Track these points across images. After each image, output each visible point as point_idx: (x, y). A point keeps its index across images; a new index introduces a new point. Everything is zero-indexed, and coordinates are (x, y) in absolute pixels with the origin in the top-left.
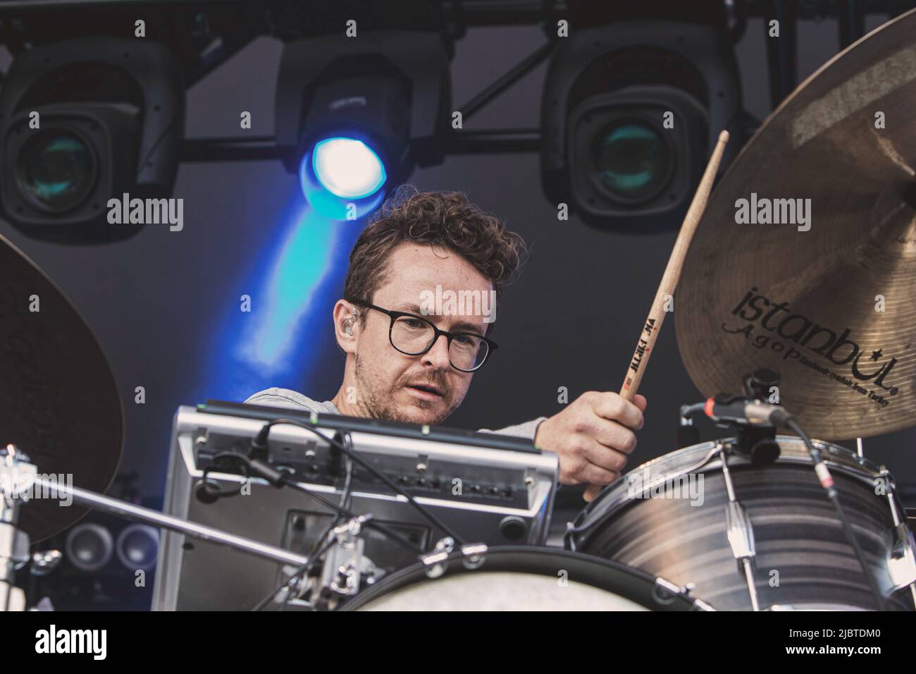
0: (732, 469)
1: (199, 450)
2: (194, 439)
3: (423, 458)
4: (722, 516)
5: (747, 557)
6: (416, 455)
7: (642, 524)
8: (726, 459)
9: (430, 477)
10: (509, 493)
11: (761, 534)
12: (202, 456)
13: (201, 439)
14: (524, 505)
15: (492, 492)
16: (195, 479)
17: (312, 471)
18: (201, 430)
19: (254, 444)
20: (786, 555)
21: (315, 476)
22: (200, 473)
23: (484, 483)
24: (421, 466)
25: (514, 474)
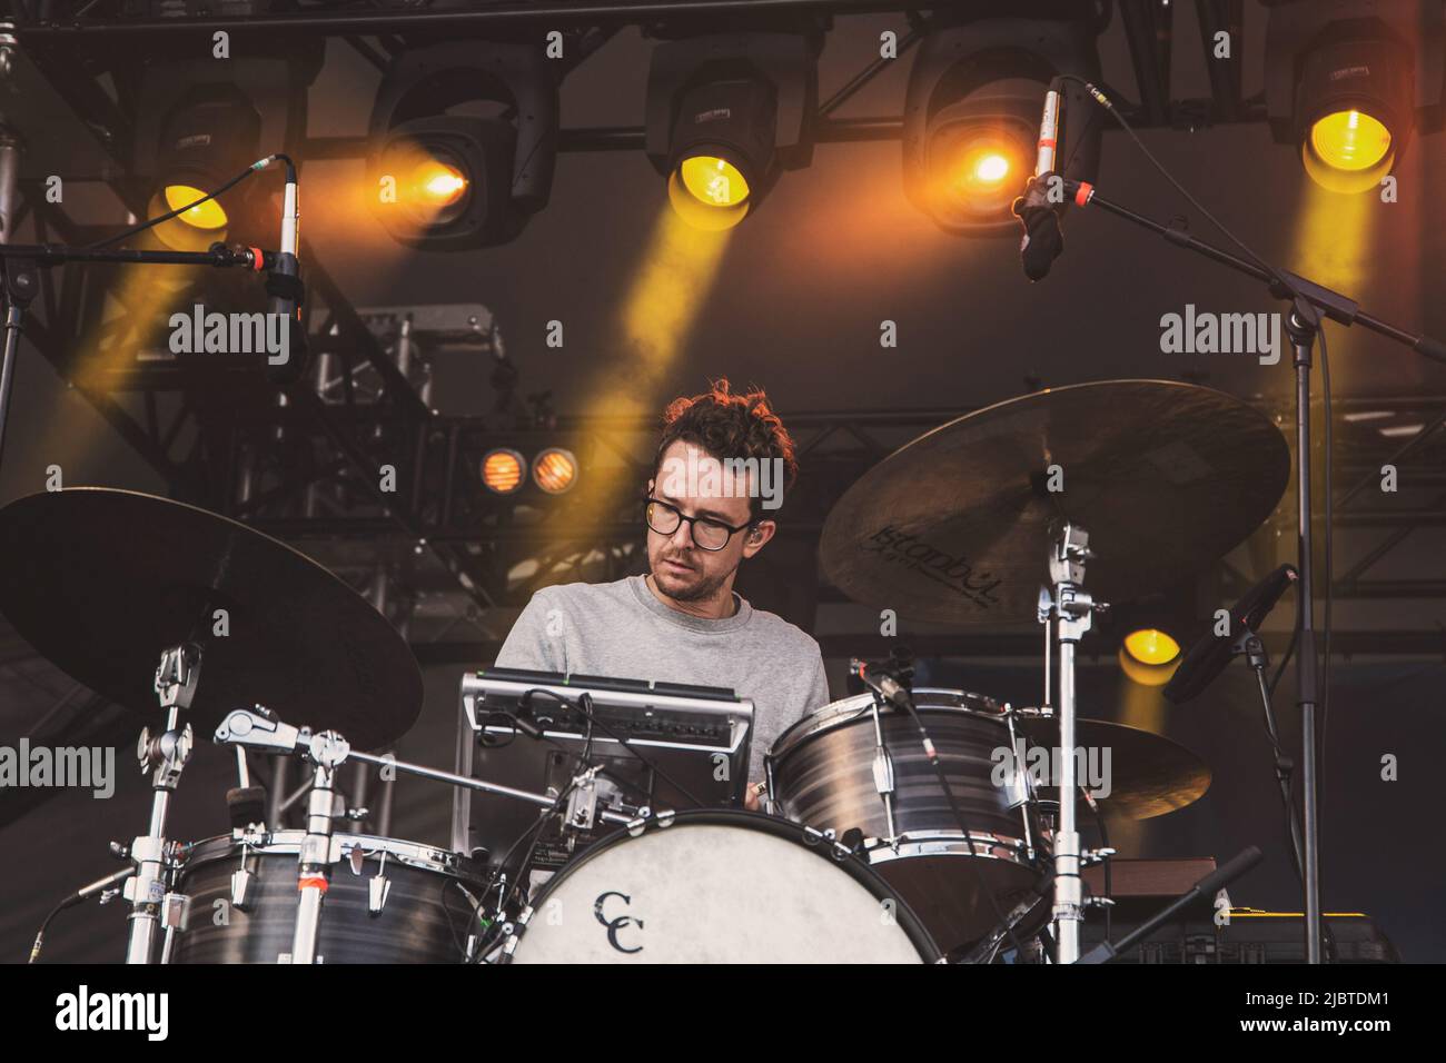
0: (880, 715)
1: (478, 707)
2: (475, 699)
3: (649, 708)
4: (870, 756)
5: (887, 793)
6: (643, 706)
7: (818, 756)
8: (878, 709)
9: (655, 721)
10: (716, 733)
11: (901, 771)
12: (482, 711)
13: (481, 699)
14: (728, 746)
15: (703, 732)
16: (476, 732)
17: (565, 720)
18: (481, 692)
19: (520, 704)
20: (921, 788)
21: (568, 725)
22: (479, 727)
23: (697, 724)
24: (649, 714)
25: (721, 718)
